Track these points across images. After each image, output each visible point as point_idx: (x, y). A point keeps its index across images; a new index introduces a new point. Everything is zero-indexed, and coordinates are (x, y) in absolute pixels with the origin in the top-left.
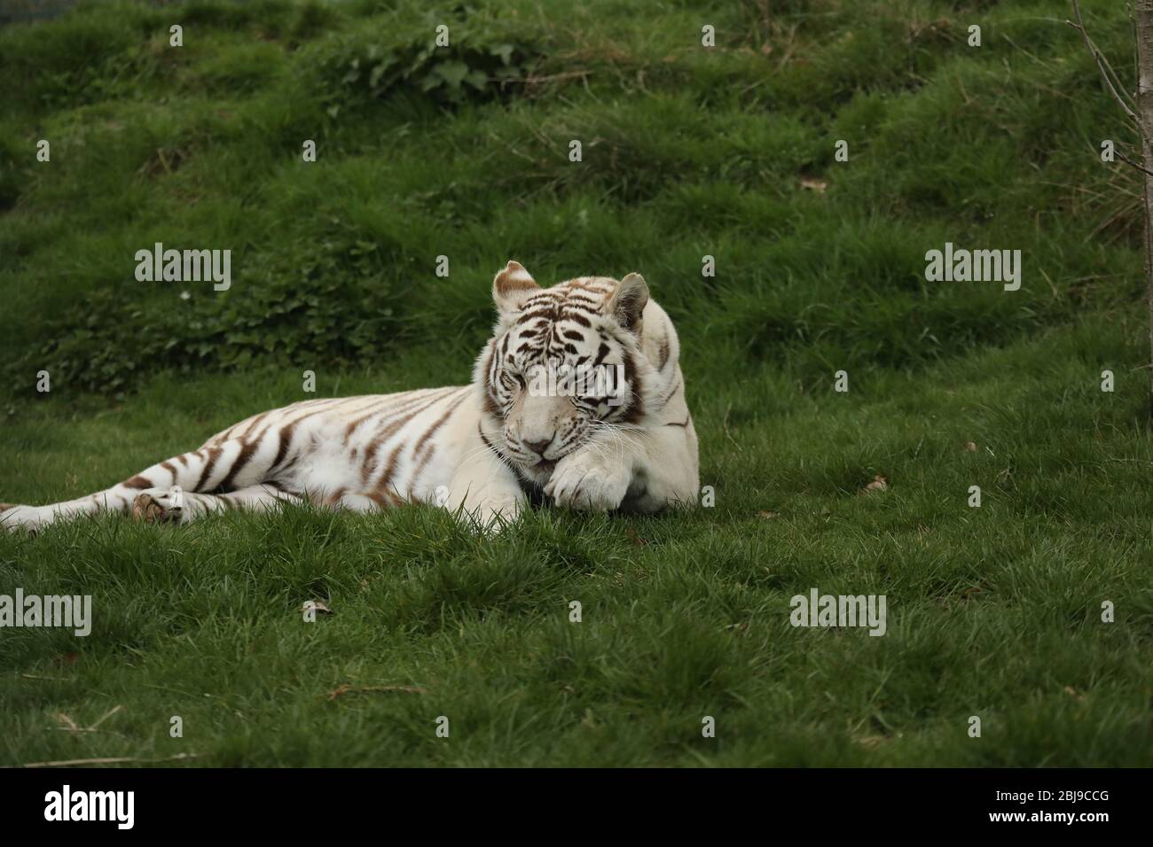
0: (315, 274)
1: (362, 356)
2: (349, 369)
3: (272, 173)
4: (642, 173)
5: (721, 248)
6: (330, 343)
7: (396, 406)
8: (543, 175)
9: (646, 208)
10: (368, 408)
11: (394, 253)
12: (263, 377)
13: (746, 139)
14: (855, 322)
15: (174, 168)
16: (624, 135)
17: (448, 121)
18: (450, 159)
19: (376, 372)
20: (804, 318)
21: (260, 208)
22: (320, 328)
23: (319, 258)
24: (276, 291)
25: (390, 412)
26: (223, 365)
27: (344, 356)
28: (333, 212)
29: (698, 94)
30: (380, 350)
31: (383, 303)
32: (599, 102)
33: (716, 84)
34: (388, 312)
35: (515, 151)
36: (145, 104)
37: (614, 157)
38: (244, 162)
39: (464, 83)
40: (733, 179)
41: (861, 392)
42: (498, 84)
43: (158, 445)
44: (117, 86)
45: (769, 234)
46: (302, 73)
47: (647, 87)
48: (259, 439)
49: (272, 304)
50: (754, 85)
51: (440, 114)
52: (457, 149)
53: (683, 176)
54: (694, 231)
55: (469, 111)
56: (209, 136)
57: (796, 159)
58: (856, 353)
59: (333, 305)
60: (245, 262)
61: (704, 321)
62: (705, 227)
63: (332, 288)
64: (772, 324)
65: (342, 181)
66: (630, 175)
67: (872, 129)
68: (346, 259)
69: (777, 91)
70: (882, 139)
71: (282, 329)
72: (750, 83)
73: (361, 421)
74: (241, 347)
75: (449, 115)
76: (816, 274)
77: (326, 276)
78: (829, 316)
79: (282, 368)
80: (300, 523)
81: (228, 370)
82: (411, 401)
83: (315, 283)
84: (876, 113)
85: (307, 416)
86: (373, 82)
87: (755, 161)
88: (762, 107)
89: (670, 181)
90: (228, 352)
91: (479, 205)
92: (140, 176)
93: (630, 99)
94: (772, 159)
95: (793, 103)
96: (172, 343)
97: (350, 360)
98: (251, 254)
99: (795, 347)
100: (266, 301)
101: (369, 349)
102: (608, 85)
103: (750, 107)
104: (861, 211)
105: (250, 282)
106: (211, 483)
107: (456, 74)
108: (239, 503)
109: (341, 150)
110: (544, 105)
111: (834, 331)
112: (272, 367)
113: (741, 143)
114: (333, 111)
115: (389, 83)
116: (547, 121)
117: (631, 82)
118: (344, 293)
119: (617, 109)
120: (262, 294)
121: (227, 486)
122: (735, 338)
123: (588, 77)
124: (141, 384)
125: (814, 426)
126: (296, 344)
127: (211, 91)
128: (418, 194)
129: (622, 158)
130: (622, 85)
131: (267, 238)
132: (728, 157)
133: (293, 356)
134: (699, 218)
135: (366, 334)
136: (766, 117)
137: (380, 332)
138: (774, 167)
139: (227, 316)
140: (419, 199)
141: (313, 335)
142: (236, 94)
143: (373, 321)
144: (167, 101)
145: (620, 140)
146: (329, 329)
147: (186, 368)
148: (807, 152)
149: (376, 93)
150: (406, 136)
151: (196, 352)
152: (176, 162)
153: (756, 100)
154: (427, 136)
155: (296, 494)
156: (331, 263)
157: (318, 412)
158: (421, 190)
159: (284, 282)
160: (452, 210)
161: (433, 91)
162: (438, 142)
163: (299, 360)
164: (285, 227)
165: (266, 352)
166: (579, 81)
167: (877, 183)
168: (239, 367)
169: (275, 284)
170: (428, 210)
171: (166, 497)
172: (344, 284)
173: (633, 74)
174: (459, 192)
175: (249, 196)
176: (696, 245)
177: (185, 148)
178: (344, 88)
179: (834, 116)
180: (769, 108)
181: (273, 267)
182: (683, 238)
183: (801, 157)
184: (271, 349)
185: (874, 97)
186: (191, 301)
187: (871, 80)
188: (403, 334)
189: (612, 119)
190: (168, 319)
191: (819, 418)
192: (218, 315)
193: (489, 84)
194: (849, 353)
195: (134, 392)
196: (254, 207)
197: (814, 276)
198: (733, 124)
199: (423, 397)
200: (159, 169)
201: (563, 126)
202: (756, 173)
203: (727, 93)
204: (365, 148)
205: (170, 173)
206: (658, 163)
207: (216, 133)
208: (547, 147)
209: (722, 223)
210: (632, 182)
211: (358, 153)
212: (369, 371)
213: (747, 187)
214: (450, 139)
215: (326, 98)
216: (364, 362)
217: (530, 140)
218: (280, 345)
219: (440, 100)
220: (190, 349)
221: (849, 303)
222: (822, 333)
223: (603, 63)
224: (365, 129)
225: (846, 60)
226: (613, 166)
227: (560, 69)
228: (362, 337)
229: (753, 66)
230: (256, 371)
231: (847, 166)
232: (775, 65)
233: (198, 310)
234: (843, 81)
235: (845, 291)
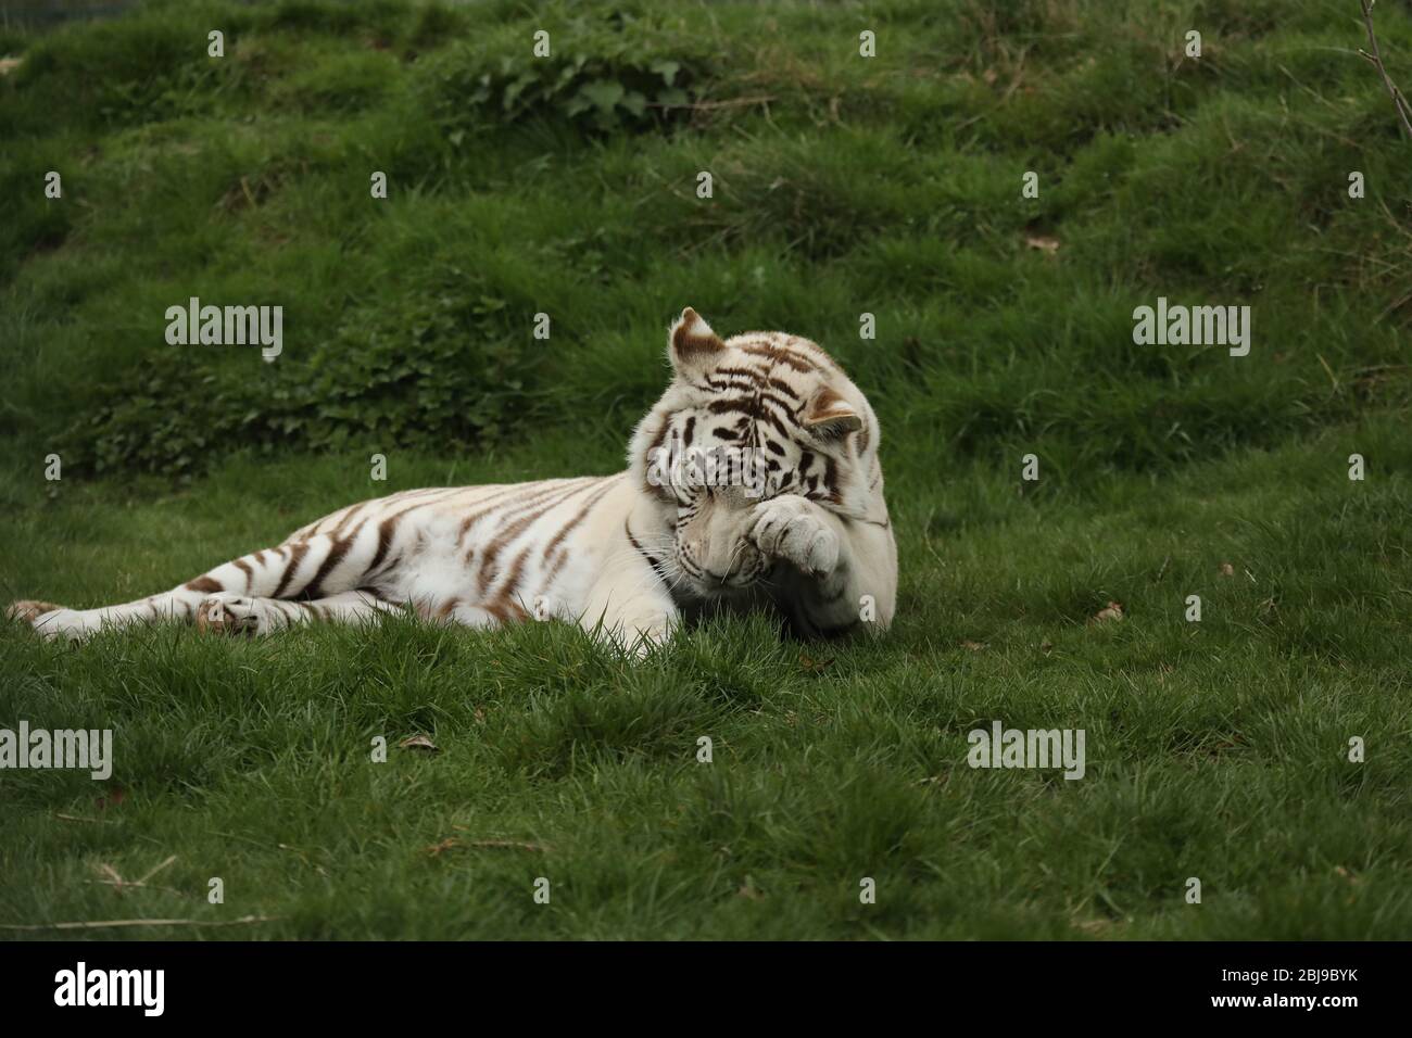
0: (429, 336)
1: (483, 438)
2: (467, 453)
3: (379, 211)
4: (832, 223)
5: (927, 318)
6: (445, 420)
7: (522, 499)
8: (711, 222)
9: (837, 267)
10: (486, 500)
11: (526, 313)
12: (361, 461)
13: (960, 184)
14: (1089, 413)
15: (260, 201)
16: (812, 176)
17: (598, 154)
18: (598, 200)
19: (499, 458)
20: (1027, 406)
21: (364, 253)
22: (433, 402)
23: (434, 316)
24: (381, 355)
25: (515, 507)
26: (313, 445)
27: (462, 438)
28: (451, 261)
29: (904, 128)
30: (506, 432)
31: (511, 374)
32: (783, 135)
33: (927, 116)
34: (517, 385)
35: (677, 193)
36: (226, 123)
37: (798, 203)
38: (345, 196)
39: (619, 108)
40: (943, 235)
41: (1094, 500)
42: (659, 110)
43: (231, 540)
44: (193, 99)
45: (986, 303)
46: (420, 90)
47: (841, 118)
48: (354, 536)
49: (376, 372)
50: (973, 120)
51: (587, 144)
52: (607, 188)
53: (883, 229)
54: (894, 297)
55: (623, 141)
56: (304, 164)
57: (1022, 212)
58: (1088, 452)
59: (449, 375)
60: (344, 319)
61: (904, 407)
62: (908, 292)
63: (449, 354)
64: (987, 413)
65: (467, 224)
66: (818, 226)
67: (1116, 178)
68: (467, 318)
69: (1001, 128)
70: (1128, 190)
71: (386, 402)
72: (968, 116)
73: (479, 516)
74: (336, 423)
75: (598, 144)
76: (1044, 354)
77: (442, 339)
78: (1058, 405)
80: (401, 638)
81: (318, 451)
82: (540, 494)
83: (429, 347)
84: (1121, 159)
85: (413, 508)
86: (508, 104)
87: (972, 213)
88: (982, 147)
89: (867, 234)
90: (320, 429)
91: (631, 257)
92: (218, 209)
93: (822, 132)
94: (993, 211)
95: (1021, 142)
96: (252, 416)
97: (468, 442)
98: (351, 309)
99: (1014, 442)
100: (368, 368)
101: (492, 430)
102: (793, 114)
103: (967, 147)
104: (1100, 278)
105: (349, 343)
106: (294, 588)
107: (608, 95)
108: (328, 613)
109: (466, 184)
110: (715, 136)
111: (1062, 424)
113: (955, 190)
114: (457, 138)
115: (526, 104)
116: (719, 157)
117: (822, 111)
118: (464, 360)
119: (804, 144)
120: (365, 360)
121: (312, 591)
122: (942, 430)
123: (770, 104)
124: (212, 464)
125: (1036, 539)
126: (403, 421)
127: (308, 109)
128: (557, 241)
129: (809, 204)
130: (812, 115)
131: (371, 290)
132: (938, 207)
133: (399, 436)
134: (901, 280)
135: (490, 411)
136: (986, 159)
137: (506, 409)
138: (994, 221)
139: (319, 384)
140: (558, 248)
141: (424, 410)
142: (339, 113)
143: (499, 394)
144: (252, 122)
145: (808, 182)
146: (444, 404)
147: (268, 447)
148: (1035, 203)
149: (509, 118)
150: (545, 170)
151: (281, 428)
152: (263, 194)
153: (975, 137)
154: (570, 170)
155: (397, 604)
156: (450, 323)
157: (427, 504)
158: (561, 236)
159: (390, 345)
160: (598, 262)
161: (580, 115)
162: (584, 178)
163: (406, 440)
164: (394, 277)
165: (367, 430)
166: (759, 109)
167: (1121, 244)
168: (332, 447)
169: (379, 347)
170: (570, 262)
171: (238, 602)
172: (465, 350)
173: (826, 102)
174: (607, 240)
175: (351, 238)
176: (897, 314)
177: (275, 178)
178: (471, 109)
179: (1069, 160)
180: (991, 148)
181: (378, 327)
182: (881, 303)
183: (1028, 209)
184: (373, 426)
185: (1119, 137)
186: (276, 366)
187: (1117, 117)
188: (533, 412)
189: (799, 158)
190: (248, 386)
191: (1041, 529)
192: (309, 383)
193: (648, 109)
194: (1080, 451)
195: (204, 475)
196: (357, 252)
197: (1040, 356)
198: (946, 166)
199: (554, 489)
200: (241, 203)
201: (738, 163)
202: (973, 228)
203: (940, 129)
204: (494, 183)
205: (255, 208)
206: (854, 212)
207: (313, 161)
209: (929, 287)
210: (820, 234)
211: (485, 189)
212: (491, 457)
213: (961, 245)
214: (599, 175)
215: (447, 121)
216: (486, 445)
218: (383, 421)
219: (587, 127)
220: (273, 423)
221: (1082, 390)
222: (1047, 425)
223: (789, 88)
224: (495, 161)
225: (1086, 92)
226: (797, 213)
227: (735, 93)
228: (484, 414)
229: (972, 97)
230: (354, 453)
231: (1083, 222)
232: (1000, 95)
233: (284, 376)
234: (1083, 118)
235: (1077, 374)
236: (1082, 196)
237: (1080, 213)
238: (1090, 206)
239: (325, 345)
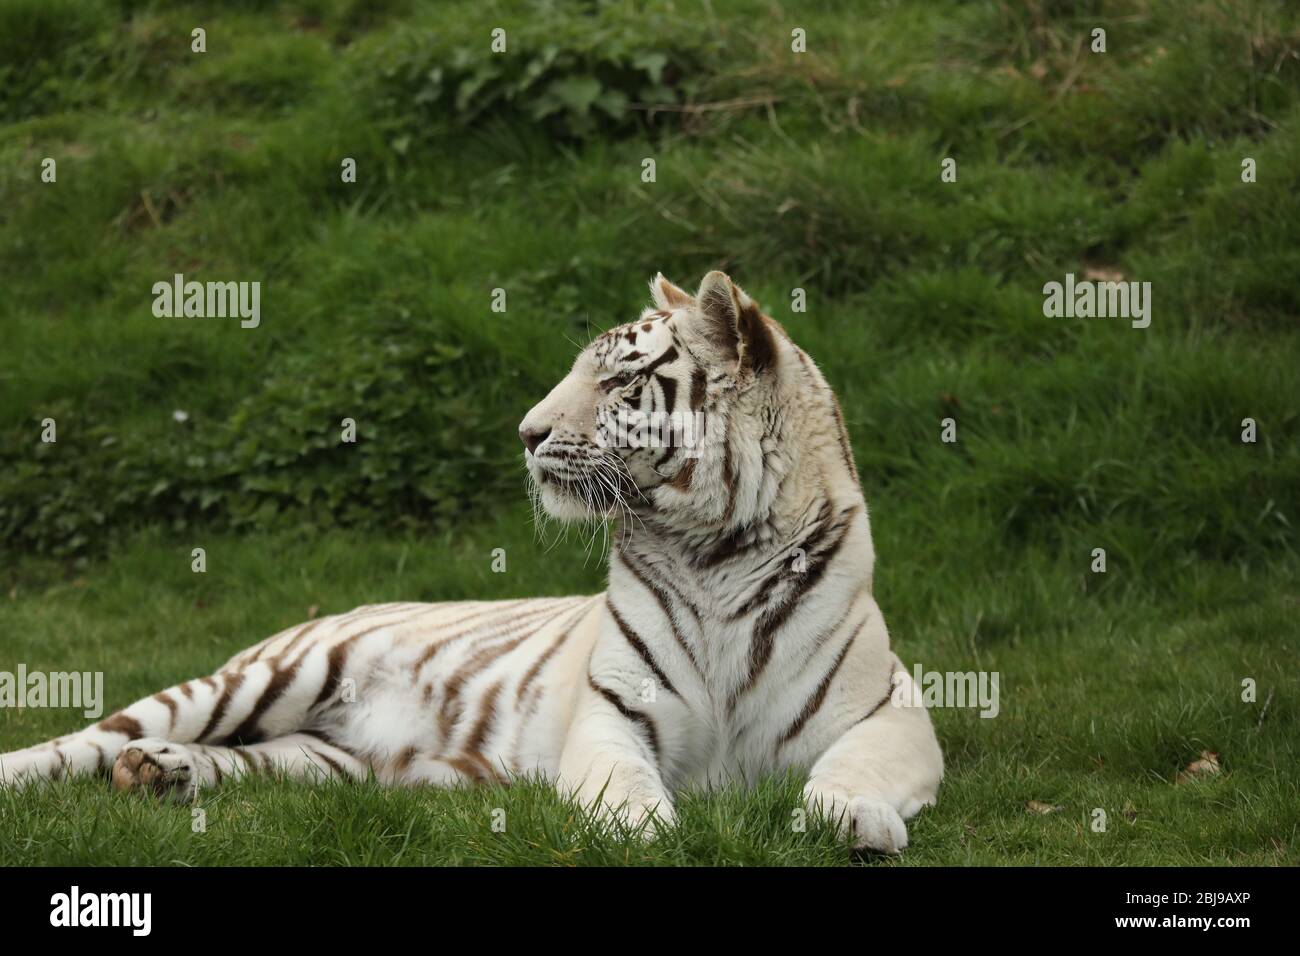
0: (373, 392)
1: (438, 515)
2: (420, 533)
3: (310, 234)
4: (852, 252)
5: (967, 369)
6: (393, 493)
7: (498, 623)
8: (707, 250)
9: (857, 304)
10: (458, 622)
11: (488, 362)
12: (293, 542)
13: (1005, 204)
14: (1164, 489)
15: (166, 218)
16: (828, 197)
17: (571, 167)
18: (571, 221)
19: (458, 539)
20: (1090, 480)
21: (292, 285)
22: (378, 471)
23: (379, 366)
24: (316, 415)
25: (488, 632)
26: (235, 522)
27: (413, 512)
28: (401, 300)
29: (936, 135)
30: (466, 506)
31: (471, 437)
32: (791, 144)
33: (963, 121)
34: (478, 451)
35: (667, 214)
36: (122, 120)
37: (812, 228)
38: (269, 214)
39: (595, 109)
40: (986, 267)
41: (1173, 597)
42: (643, 113)
43: (139, 645)
44: (81, 90)
45: (1037, 351)
46: (358, 85)
47: (862, 122)
48: (297, 664)
49: (310, 435)
50: (1020, 124)
51: (557, 154)
52: (583, 208)
53: (913, 259)
54: (927, 343)
55: (600, 150)
56: (218, 175)
57: (1079, 237)
58: (1165, 537)
59: (398, 438)
60: (270, 368)
61: (941, 479)
62: (944, 335)
63: (397, 413)
64: (1043, 488)
65: (415, 253)
66: (835, 255)
67: (1193, 198)
68: (417, 370)
69: (1053, 134)
70: (1207, 211)
71: (323, 470)
72: (1013, 120)
73: (448, 641)
74: (262, 497)
75: (570, 154)
76: (1109, 416)
77: (389, 395)
78: (1126, 479)
79: (322, 530)
81: (243, 530)
83: (374, 405)
84: (1198, 172)
85: (371, 630)
86: (461, 104)
87: (1019, 239)
88: (1029, 157)
89: (893, 264)
90: (243, 503)
91: (613, 293)
92: (115, 229)
93: (837, 140)
94: (1044, 236)
95: (1076, 151)
96: (161, 487)
97: (421, 518)
98: (278, 355)
99: (1075, 524)
100: (300, 430)
101: (450, 505)
102: (804, 118)
103: (1011, 157)
104: (1175, 319)
105: (278, 400)
106: (225, 727)
107: (583, 94)
108: (267, 760)
109: (413, 204)
110: (711, 144)
111: (1133, 504)
112: (307, 527)
113: (998, 211)
114: (401, 145)
115: (484, 103)
116: (716, 172)
117: (838, 115)
118: (415, 422)
119: (818, 156)
120: (296, 419)
121: (248, 733)
122: (988, 510)
123: (776, 105)
124: (113, 545)
125: (1107, 654)
126: (342, 494)
127: (221, 104)
128: (524, 274)
129: (824, 229)
130: (825, 119)
131: (302, 332)
132: (979, 232)
133: (338, 511)
134: (935, 322)
135: (447, 482)
136: (1037, 171)
137: (466, 479)
138: (1046, 247)
139: (243, 449)
140: (525, 282)
141: (367, 481)
142: (258, 109)
143: (457, 462)
144: (155, 117)
145: (822, 203)
146: (391, 474)
147: (180, 525)
148: (1095, 227)
149: (465, 120)
150: (507, 185)
151: (196, 502)
152: (169, 211)
153: (1022, 145)
154: (537, 186)
155: (348, 751)
156: (397, 376)
158: (529, 268)
159: (327, 403)
160: (574, 299)
161: (550, 119)
162: (556, 195)
163: (347, 517)
164: (330, 317)
165: (299, 505)
166: (762, 111)
167: (1199, 277)
168: (258, 526)
169: (314, 405)
170: (539, 299)
171: (165, 751)
172: (416, 408)
173: (842, 102)
174: (584, 272)
175: (277, 266)
176: (931, 366)
177: (182, 190)
178: (417, 109)
179: (1136, 173)
180: (1040, 158)
181: (311, 379)
182: (911, 351)
183: (1086, 235)
184: (306, 501)
185: (1195, 148)
186: (189, 425)
187: (1193, 120)
188: (499, 484)
189: (811, 172)
190: (156, 451)
191: (1112, 641)
192: (229, 448)
193: (629, 112)
194: (1155, 535)
195: (104, 558)
196: (284, 284)
197: (1103, 417)
198: (987, 182)
200: (143, 220)
201: (740, 182)
202: (1021, 258)
203: (979, 134)
204: (447, 200)
205: (160, 228)
206: (877, 239)
207: (229, 170)
208: (715, 210)
209: (968, 330)
210: (838, 264)
211: (435, 207)
212: (449, 537)
213: (1006, 280)
214: (572, 191)
215: (390, 123)
216: (442, 523)
217: (689, 198)
218: (319, 494)
219: (558, 133)
220: (187, 496)
221: (1156, 460)
222: (1115, 503)
223: (799, 87)
224: (448, 174)
225: (1155, 90)
226: (810, 241)
227: (733, 92)
228: (440, 486)
229: (1018, 95)
230: (284, 533)
231: (1154, 250)
232: (1051, 94)
233: (198, 437)
234: (1151, 121)
235: (1150, 441)
236: (1152, 218)
237: (1150, 239)
238: (1162, 231)
239: (248, 401)
